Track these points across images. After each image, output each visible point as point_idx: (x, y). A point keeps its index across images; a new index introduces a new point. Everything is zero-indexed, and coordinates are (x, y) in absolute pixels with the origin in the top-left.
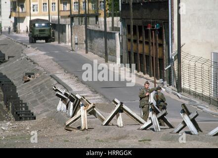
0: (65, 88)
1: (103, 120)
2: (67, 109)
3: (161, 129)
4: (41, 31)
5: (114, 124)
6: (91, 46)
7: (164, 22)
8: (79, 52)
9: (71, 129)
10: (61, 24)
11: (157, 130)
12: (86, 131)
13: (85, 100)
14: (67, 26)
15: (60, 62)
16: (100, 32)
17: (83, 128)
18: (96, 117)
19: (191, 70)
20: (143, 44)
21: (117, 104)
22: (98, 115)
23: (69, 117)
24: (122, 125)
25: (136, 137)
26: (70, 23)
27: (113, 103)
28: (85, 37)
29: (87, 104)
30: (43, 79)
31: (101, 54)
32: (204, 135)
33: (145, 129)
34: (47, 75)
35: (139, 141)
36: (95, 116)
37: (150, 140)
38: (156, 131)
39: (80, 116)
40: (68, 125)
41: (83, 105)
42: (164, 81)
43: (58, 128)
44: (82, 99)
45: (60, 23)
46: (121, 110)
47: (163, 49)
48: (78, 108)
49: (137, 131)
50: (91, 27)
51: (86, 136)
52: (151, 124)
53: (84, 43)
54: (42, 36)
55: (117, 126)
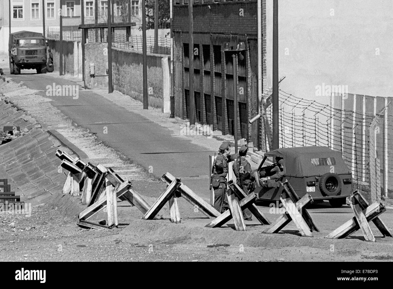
0: (74, 153)
1: (145, 210)
2: (81, 190)
3: (247, 225)
4: (29, 52)
5: (164, 217)
6: (118, 80)
7: (249, 39)
8: (96, 91)
9: (89, 225)
10: (64, 42)
11: (241, 228)
12: (115, 228)
13: (113, 174)
14: (76, 44)
15: (64, 108)
16: (136, 55)
17: (110, 224)
18: (133, 205)
19: (297, 124)
20: (212, 77)
21: (170, 181)
22: (137, 201)
23: (84, 204)
24: (178, 219)
25: (203, 239)
26: (80, 39)
27: (164, 180)
28: (107, 64)
29: (116, 182)
30: (35, 137)
31: (137, 94)
32: (322, 238)
33: (219, 225)
34: (42, 130)
35: (208, 246)
36: (132, 203)
37: (227, 245)
38: (239, 230)
39: (105, 203)
40: (84, 218)
41: (110, 183)
42: (248, 142)
43: (66, 223)
44: (108, 172)
45: (63, 39)
46: (177, 192)
47: (247, 87)
48: (101, 189)
49: (206, 228)
50: (118, 46)
51: (116, 237)
52: (230, 217)
53: (106, 74)
54: (31, 61)
55: (170, 219)
